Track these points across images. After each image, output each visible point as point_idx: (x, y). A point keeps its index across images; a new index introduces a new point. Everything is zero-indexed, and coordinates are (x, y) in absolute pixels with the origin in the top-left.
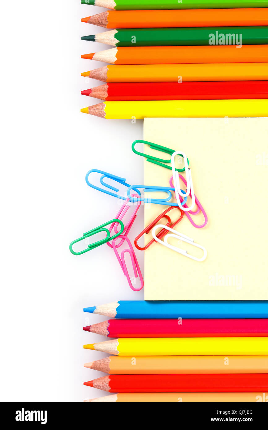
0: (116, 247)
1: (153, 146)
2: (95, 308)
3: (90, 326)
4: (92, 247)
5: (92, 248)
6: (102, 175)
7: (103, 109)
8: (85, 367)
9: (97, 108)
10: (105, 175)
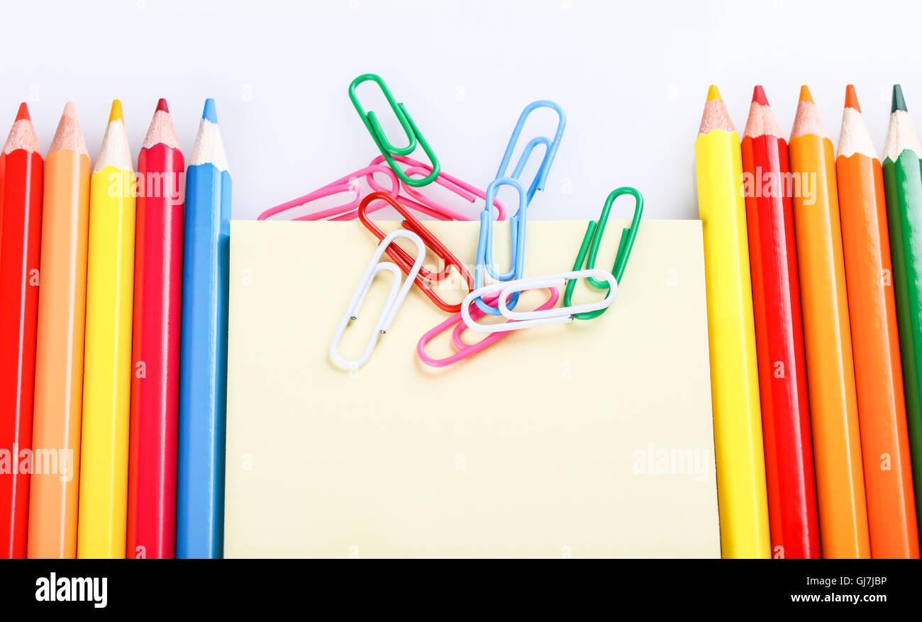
0: (370, 175)
1: (628, 236)
2: (214, 121)
3: (167, 111)
4: (370, 121)
5: (368, 122)
6: (551, 139)
7: (719, 126)
8: (67, 105)
9: (720, 115)
10: (553, 144)
